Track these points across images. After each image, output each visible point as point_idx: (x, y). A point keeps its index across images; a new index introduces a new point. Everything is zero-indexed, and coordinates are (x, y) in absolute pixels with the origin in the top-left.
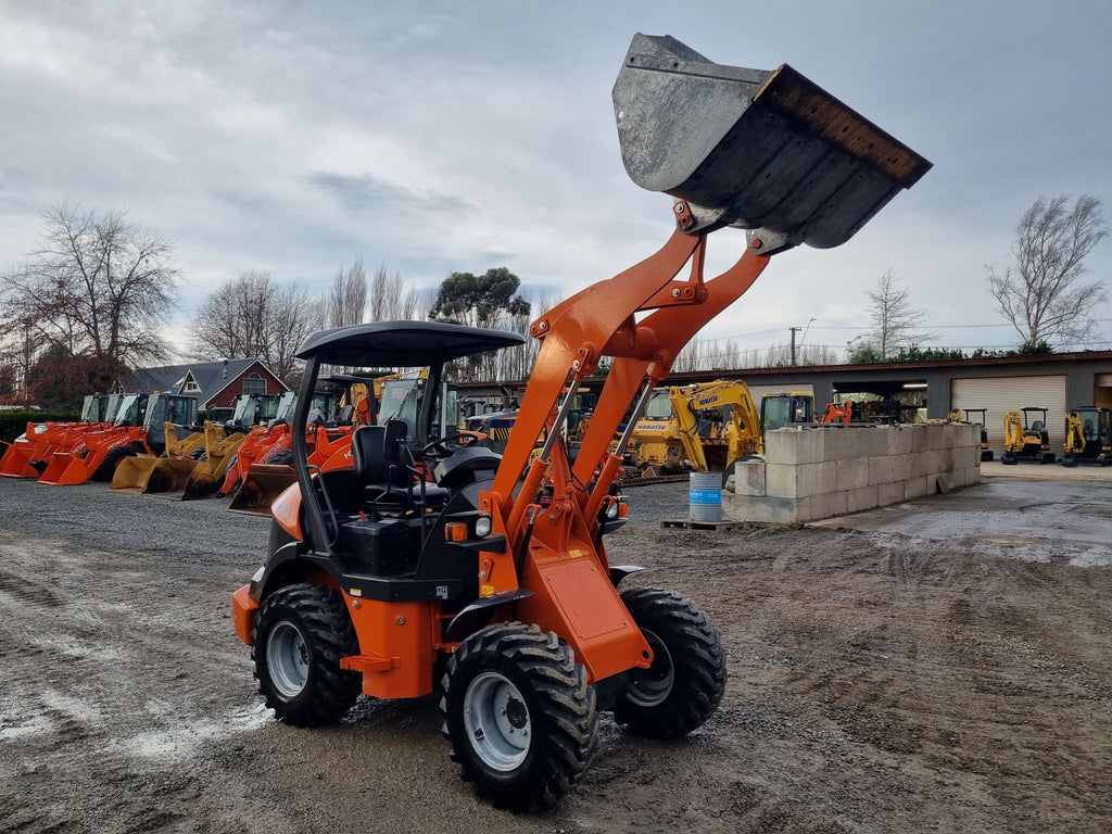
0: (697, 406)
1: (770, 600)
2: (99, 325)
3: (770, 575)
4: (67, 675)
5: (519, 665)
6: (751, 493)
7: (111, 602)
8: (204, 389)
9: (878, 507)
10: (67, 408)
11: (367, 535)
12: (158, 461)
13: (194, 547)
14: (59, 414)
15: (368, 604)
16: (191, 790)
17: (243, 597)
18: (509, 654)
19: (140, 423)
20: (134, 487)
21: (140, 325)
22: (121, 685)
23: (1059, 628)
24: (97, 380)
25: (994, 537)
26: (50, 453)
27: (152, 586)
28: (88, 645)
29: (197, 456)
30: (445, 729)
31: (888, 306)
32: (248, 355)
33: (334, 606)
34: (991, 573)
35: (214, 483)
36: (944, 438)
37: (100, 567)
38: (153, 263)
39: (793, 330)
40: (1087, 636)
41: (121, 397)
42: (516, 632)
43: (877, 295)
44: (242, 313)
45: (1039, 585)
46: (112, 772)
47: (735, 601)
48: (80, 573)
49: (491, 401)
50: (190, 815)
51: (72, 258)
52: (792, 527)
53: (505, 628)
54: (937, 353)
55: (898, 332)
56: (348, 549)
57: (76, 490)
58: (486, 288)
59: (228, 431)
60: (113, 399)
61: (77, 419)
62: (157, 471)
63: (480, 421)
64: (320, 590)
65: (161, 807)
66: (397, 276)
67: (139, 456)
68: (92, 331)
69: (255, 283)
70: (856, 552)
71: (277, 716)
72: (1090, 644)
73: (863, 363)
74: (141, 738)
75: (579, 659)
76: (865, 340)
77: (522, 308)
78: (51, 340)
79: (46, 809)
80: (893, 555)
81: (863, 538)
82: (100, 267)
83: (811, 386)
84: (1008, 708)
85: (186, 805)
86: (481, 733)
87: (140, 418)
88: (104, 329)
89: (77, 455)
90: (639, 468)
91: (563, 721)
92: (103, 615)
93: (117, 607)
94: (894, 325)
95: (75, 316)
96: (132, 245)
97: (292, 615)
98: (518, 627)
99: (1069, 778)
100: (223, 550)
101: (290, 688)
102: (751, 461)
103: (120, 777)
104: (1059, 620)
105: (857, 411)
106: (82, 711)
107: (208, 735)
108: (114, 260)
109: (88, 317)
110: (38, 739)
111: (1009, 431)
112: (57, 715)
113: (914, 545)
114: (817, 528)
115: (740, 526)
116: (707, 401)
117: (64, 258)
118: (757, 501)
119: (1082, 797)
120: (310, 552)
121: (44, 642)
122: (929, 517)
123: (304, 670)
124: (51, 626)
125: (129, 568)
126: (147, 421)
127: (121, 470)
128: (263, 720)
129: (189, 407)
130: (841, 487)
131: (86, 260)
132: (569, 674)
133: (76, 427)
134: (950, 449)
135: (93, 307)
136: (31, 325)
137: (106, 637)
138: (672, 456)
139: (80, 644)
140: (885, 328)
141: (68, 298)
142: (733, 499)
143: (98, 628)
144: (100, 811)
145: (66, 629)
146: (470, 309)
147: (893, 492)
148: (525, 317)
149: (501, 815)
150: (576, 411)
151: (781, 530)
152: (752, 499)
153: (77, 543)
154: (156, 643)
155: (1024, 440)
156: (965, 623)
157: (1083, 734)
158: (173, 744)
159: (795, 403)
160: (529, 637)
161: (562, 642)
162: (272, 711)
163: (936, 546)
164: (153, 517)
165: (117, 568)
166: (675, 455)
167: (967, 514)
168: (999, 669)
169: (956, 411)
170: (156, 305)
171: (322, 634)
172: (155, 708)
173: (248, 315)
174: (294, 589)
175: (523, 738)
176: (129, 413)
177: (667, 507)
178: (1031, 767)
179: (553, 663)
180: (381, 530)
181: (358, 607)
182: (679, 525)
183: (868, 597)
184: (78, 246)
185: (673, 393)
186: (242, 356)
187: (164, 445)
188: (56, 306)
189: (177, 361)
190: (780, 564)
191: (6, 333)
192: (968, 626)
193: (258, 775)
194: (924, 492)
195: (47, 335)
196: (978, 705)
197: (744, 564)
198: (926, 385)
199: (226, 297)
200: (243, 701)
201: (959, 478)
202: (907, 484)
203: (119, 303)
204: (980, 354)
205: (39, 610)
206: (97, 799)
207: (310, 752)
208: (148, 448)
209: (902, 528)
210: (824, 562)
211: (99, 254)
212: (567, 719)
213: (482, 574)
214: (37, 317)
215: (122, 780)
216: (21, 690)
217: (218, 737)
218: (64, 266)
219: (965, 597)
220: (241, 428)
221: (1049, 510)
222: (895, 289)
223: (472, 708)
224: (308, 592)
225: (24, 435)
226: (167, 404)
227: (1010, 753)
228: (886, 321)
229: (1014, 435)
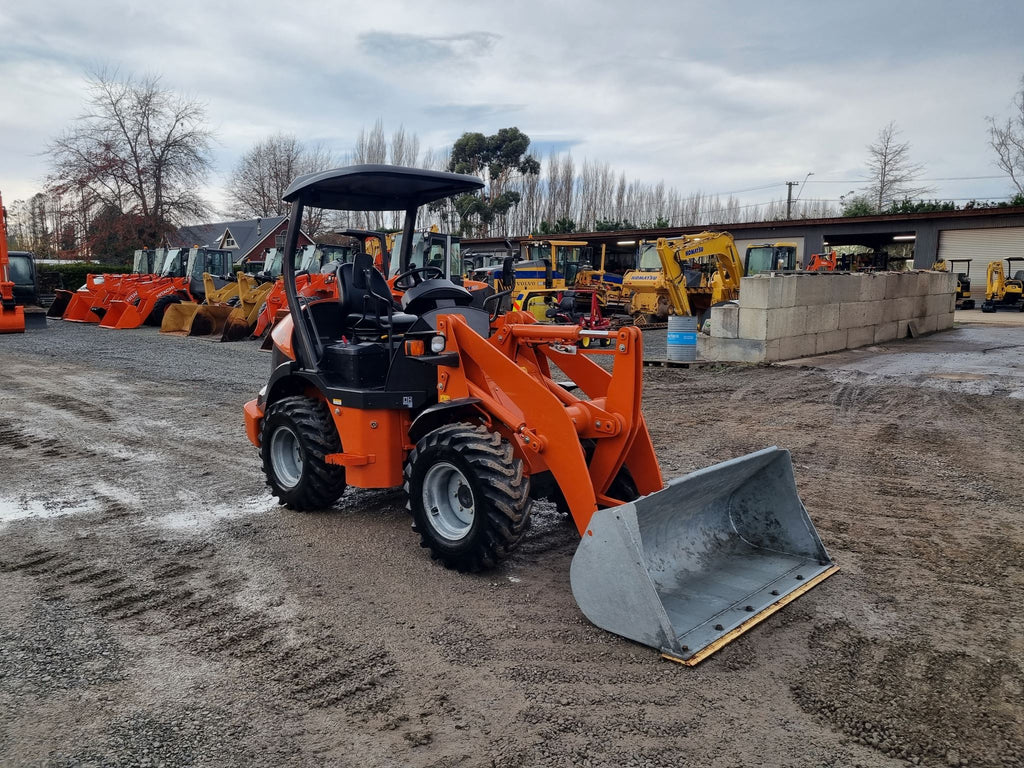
0: (683, 257)
1: (718, 423)
2: (144, 186)
3: (726, 404)
4: (115, 470)
5: (467, 457)
6: (725, 336)
7: (154, 419)
8: (241, 244)
9: (846, 349)
10: (122, 262)
11: (346, 355)
12: (200, 307)
13: (227, 379)
14: (114, 267)
15: (347, 411)
16: (207, 552)
17: (252, 408)
18: (459, 448)
19: (183, 274)
20: (181, 331)
21: (180, 185)
22: (158, 480)
23: (974, 446)
24: (145, 236)
25: (948, 374)
26: (107, 302)
27: (189, 408)
28: (133, 451)
29: (233, 304)
30: (408, 506)
31: (886, 158)
32: (279, 214)
33: (323, 414)
34: (931, 403)
35: (248, 327)
36: (919, 285)
37: (148, 393)
38: (188, 126)
39: (790, 185)
40: (998, 453)
41: (166, 251)
42: (465, 431)
43: (877, 149)
44: (273, 174)
45: (971, 412)
46: (146, 538)
47: (688, 424)
48: (130, 397)
49: (498, 255)
50: (205, 568)
51: (116, 122)
52: (759, 366)
53: (457, 428)
54: (929, 205)
55: (896, 186)
56: (332, 366)
57: (131, 332)
58: (498, 148)
59: (259, 280)
60: (159, 252)
61: (130, 271)
62: (198, 316)
63: (484, 272)
64: (310, 401)
65: (182, 563)
66: (415, 137)
67: (183, 303)
68: (138, 191)
69: (282, 145)
70: (810, 387)
71: (281, 503)
72: (997, 457)
73: (855, 216)
74: (170, 516)
75: (518, 454)
76: (859, 194)
77: (532, 167)
78: (103, 200)
79: (93, 562)
80: (845, 388)
81: (822, 375)
82: (141, 131)
83: (803, 239)
84: (901, 506)
85: (202, 561)
86: (437, 511)
87: (183, 269)
88: (149, 187)
89: (131, 303)
90: (632, 316)
91: (499, 503)
92: (147, 429)
93: (159, 423)
94: (892, 178)
95: (122, 177)
96: (167, 109)
97: (288, 421)
98: (468, 427)
99: (933, 556)
100: (251, 382)
101: (290, 480)
102: (726, 306)
103: (154, 543)
104: (977, 440)
105: (846, 263)
106: (125, 497)
107: (225, 516)
108: (152, 123)
109: (133, 177)
110: (89, 516)
111: (991, 279)
112: (106, 500)
113: (869, 381)
114: (783, 366)
115: (713, 365)
116: (693, 252)
117: (108, 123)
118: (730, 343)
119: (938, 570)
120: (301, 369)
121: (98, 448)
122: (890, 357)
123: (300, 466)
124: (104, 436)
125: (171, 394)
126: (189, 273)
127: (169, 314)
128: (270, 506)
129: (225, 260)
130: (811, 330)
131: (128, 124)
132: (508, 467)
133: (128, 278)
134: (924, 296)
135: (138, 168)
136: (84, 186)
137: (149, 445)
138: (662, 305)
139: (127, 450)
140: (882, 182)
141: (114, 160)
142: (708, 342)
143: (143, 438)
144: (135, 564)
145: (116, 438)
146: (482, 168)
147: (864, 336)
148: (535, 176)
149: (449, 573)
150: (574, 263)
151: (748, 368)
152: (725, 341)
153: (129, 374)
154: (189, 450)
155: (1006, 288)
156: (889, 442)
157: (960, 526)
158: (195, 522)
159: (777, 253)
160: (475, 435)
161: (504, 441)
162: (277, 499)
163: (888, 382)
164: (195, 355)
165: (161, 394)
166: (665, 304)
167: (929, 355)
168: (906, 477)
169: (941, 261)
170: (193, 167)
171: (311, 436)
172: (182, 495)
173: (277, 175)
174: (290, 401)
175: (468, 515)
176: (173, 265)
177: (651, 350)
178: (903, 549)
179: (494, 457)
180: (359, 351)
181: (340, 414)
182: (657, 364)
183: (808, 421)
184: (120, 110)
185: (660, 244)
186: (274, 215)
187: (204, 294)
188: (104, 168)
189: (215, 220)
190: (738, 395)
191: (63, 193)
192: (891, 445)
193: (261, 543)
194: (894, 336)
195: (99, 195)
196: (876, 503)
197: (705, 396)
198: (913, 237)
199: (257, 158)
200: (255, 492)
201: (931, 323)
202: (877, 328)
203: (160, 164)
204: (971, 206)
205: (95, 424)
206: (134, 557)
207: (306, 529)
208: (191, 297)
209: (862, 367)
210: (779, 394)
211: (140, 119)
212: (503, 501)
213: (440, 385)
214: (89, 178)
215: (154, 544)
216: (79, 482)
217: (232, 517)
218: (109, 130)
219: (898, 422)
220: (269, 278)
221: (1012, 352)
222: (896, 142)
223: (430, 491)
224: (300, 403)
225: (85, 286)
226: (205, 257)
227: (888, 539)
228: (884, 175)
229: (996, 284)
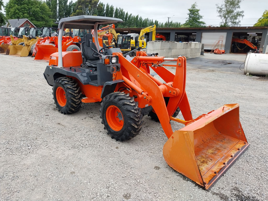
39: (169, 18)
102: (144, 49)
198: (196, 34)
201: (195, 55)
